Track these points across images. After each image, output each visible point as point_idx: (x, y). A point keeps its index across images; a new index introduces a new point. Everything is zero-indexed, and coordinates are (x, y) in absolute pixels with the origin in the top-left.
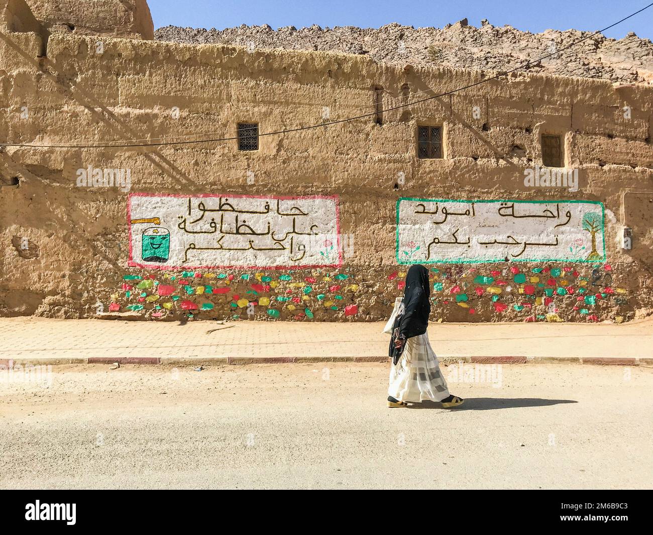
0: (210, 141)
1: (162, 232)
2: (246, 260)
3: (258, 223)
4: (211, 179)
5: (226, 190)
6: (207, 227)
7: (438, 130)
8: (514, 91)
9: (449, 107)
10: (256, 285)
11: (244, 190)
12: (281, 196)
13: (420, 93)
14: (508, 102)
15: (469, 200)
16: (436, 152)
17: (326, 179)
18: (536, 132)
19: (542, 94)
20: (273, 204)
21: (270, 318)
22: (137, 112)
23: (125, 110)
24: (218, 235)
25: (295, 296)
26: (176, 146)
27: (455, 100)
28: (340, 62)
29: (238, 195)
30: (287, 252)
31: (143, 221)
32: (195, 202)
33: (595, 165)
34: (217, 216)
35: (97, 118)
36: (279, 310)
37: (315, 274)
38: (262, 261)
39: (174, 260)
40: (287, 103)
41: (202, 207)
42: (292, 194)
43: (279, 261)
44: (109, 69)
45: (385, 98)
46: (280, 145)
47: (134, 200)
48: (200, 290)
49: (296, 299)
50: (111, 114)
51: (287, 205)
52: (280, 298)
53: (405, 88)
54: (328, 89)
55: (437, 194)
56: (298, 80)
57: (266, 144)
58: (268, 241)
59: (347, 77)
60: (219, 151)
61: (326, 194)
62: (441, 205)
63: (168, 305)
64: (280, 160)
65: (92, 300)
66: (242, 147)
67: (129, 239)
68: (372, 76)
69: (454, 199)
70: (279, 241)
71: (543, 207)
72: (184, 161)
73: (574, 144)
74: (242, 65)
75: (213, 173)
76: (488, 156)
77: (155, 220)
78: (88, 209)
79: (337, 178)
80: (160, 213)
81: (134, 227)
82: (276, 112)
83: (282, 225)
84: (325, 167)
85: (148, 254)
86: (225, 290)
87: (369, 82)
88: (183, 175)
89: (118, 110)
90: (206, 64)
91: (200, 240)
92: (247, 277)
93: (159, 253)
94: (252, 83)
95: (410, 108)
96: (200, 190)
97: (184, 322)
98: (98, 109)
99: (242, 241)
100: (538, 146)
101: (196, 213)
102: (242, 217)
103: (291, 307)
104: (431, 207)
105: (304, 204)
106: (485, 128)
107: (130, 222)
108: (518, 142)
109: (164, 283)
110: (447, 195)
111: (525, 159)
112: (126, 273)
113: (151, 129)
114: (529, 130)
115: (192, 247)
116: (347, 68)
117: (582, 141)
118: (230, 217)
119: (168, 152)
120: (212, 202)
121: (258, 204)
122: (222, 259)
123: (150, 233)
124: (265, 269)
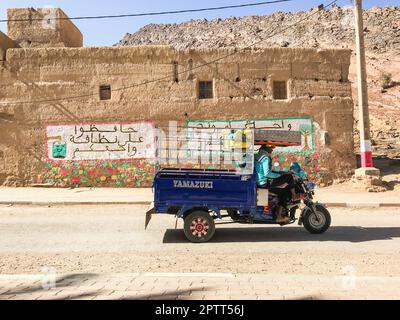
0: (85, 96)
1: (63, 143)
2: (105, 156)
3: (111, 137)
4: (86, 115)
5: (93, 120)
6: (85, 140)
7: (210, 83)
8: (255, 58)
9: (216, 70)
10: (110, 169)
11: (103, 120)
12: (122, 122)
13: (199, 64)
14: (252, 65)
15: (228, 120)
16: (209, 95)
17: (147, 113)
18: (269, 80)
19: (272, 59)
20: (118, 127)
21: (117, 186)
22: (49, 84)
23: (43, 83)
24: (90, 144)
25: (131, 175)
26: (69, 99)
27: (219, 66)
28: (154, 51)
29: (99, 123)
30: (126, 151)
31: (53, 138)
32: (78, 128)
33: (307, 96)
34: (89, 134)
35: (30, 88)
36: (122, 181)
37: (141, 163)
38: (113, 156)
39: (68, 157)
40: (126, 74)
41: (82, 130)
42: (129, 121)
43: (122, 157)
44: (35, 64)
45: (180, 68)
46: (122, 96)
47: (49, 128)
48: (81, 172)
49: (131, 176)
50: (37, 86)
51: (126, 127)
52: (122, 176)
53: (191, 61)
54: (148, 65)
55: (209, 118)
56: (131, 61)
57: (115, 96)
58: (116, 146)
59: (158, 58)
60: (90, 101)
61: (147, 120)
62: (211, 124)
63: (66, 180)
64: (122, 103)
65: (29, 178)
66: (101, 99)
67: (47, 147)
68: (172, 56)
69: (218, 120)
70: (122, 146)
71: (273, 122)
72: (72, 107)
73: (293, 86)
74: (102, 56)
75: (87, 112)
76: (239, 95)
77: (59, 137)
78: (26, 133)
79: (153, 112)
80: (61, 134)
81: (49, 141)
82: (120, 79)
83: (123, 138)
84: (146, 106)
85: (56, 154)
86: (94, 171)
87: (170, 60)
88: (72, 114)
89: (39, 84)
90: (83, 58)
91: (81, 147)
92: (105, 165)
93: (61, 154)
94: (107, 65)
95: (193, 71)
96: (81, 121)
97: (73, 188)
98: (30, 84)
99: (102, 147)
100: (270, 88)
101: (79, 133)
102: (102, 134)
103: (129, 180)
104: (206, 125)
105: (135, 126)
106: (238, 80)
107: (47, 139)
108: (257, 87)
109: (63, 168)
110: (215, 119)
111: (262, 97)
112: (45, 164)
113: (56, 92)
114: (264, 80)
115: (77, 150)
116: (158, 53)
117: (298, 83)
118: (96, 134)
119: (65, 103)
120: (87, 127)
121: (111, 127)
122: (92, 156)
123: (57, 143)
124: (114, 161)
